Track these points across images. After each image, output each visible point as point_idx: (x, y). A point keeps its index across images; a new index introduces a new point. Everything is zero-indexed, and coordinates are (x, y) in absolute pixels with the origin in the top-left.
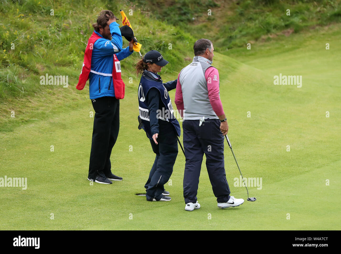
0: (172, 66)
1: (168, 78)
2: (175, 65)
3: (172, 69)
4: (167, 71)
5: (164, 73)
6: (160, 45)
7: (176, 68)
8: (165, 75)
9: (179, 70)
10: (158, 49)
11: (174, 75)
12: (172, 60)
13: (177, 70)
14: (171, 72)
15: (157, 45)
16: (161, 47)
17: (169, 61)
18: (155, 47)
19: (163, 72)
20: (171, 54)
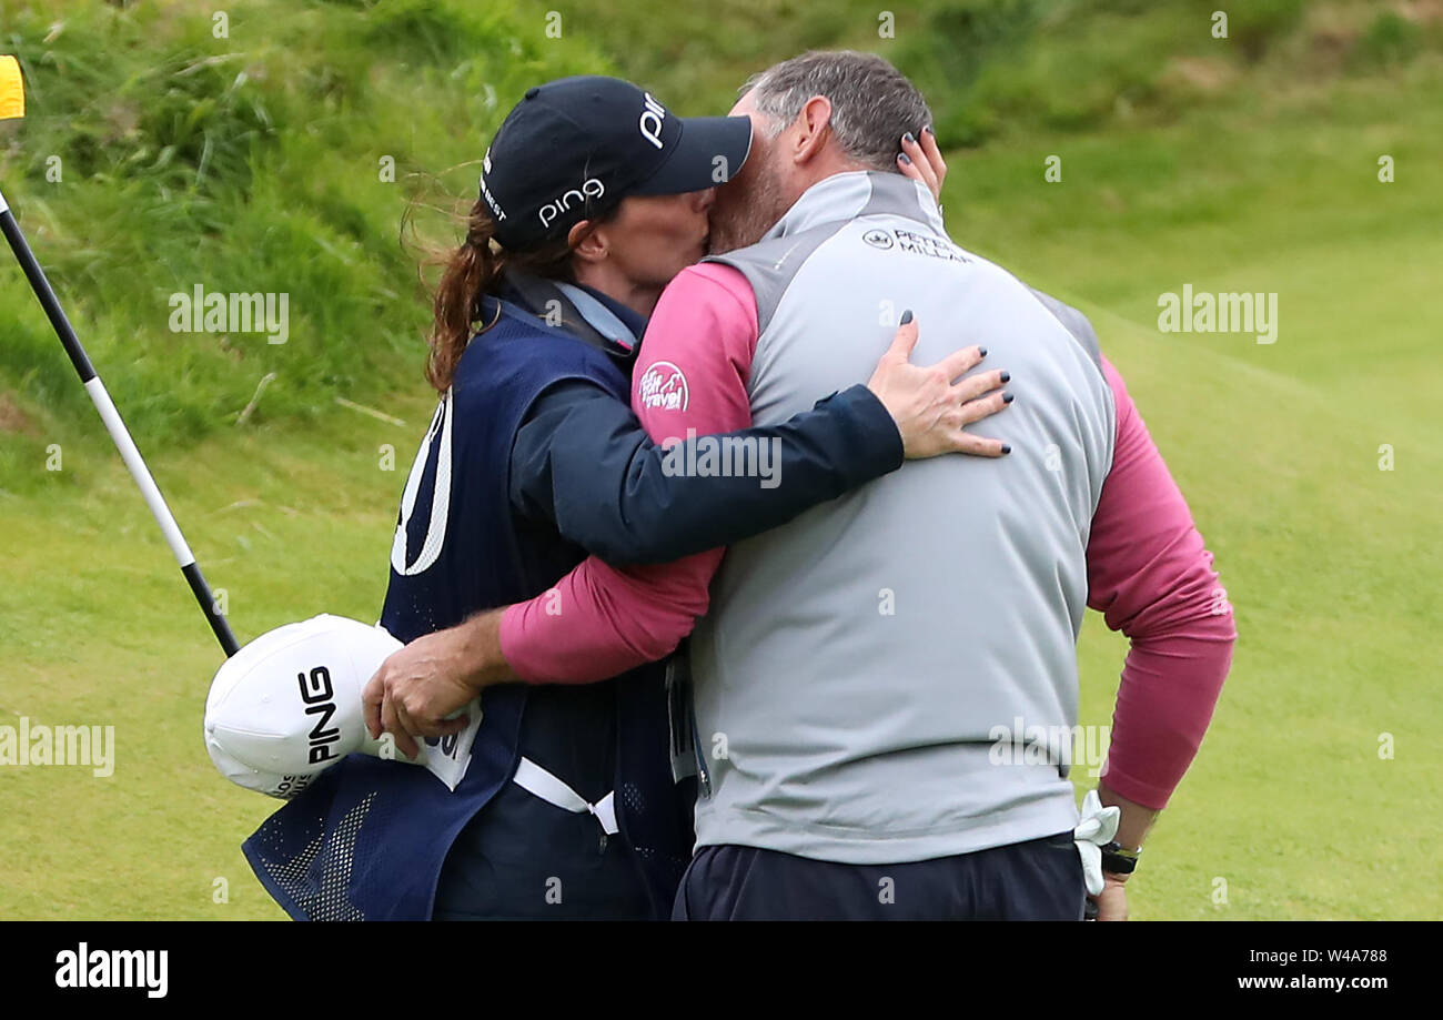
0: (320, 346)
1: (278, 474)
2: (355, 335)
3: (327, 381)
4: (267, 398)
5: (232, 423)
6: (186, 111)
7: (369, 365)
8: (247, 443)
9: (394, 388)
10: (167, 153)
11: (350, 447)
12: (318, 280)
13: (382, 384)
14: (315, 410)
15: (155, 110)
16: (198, 129)
17: (291, 282)
18: (132, 134)
19: (219, 413)
20: (309, 202)
